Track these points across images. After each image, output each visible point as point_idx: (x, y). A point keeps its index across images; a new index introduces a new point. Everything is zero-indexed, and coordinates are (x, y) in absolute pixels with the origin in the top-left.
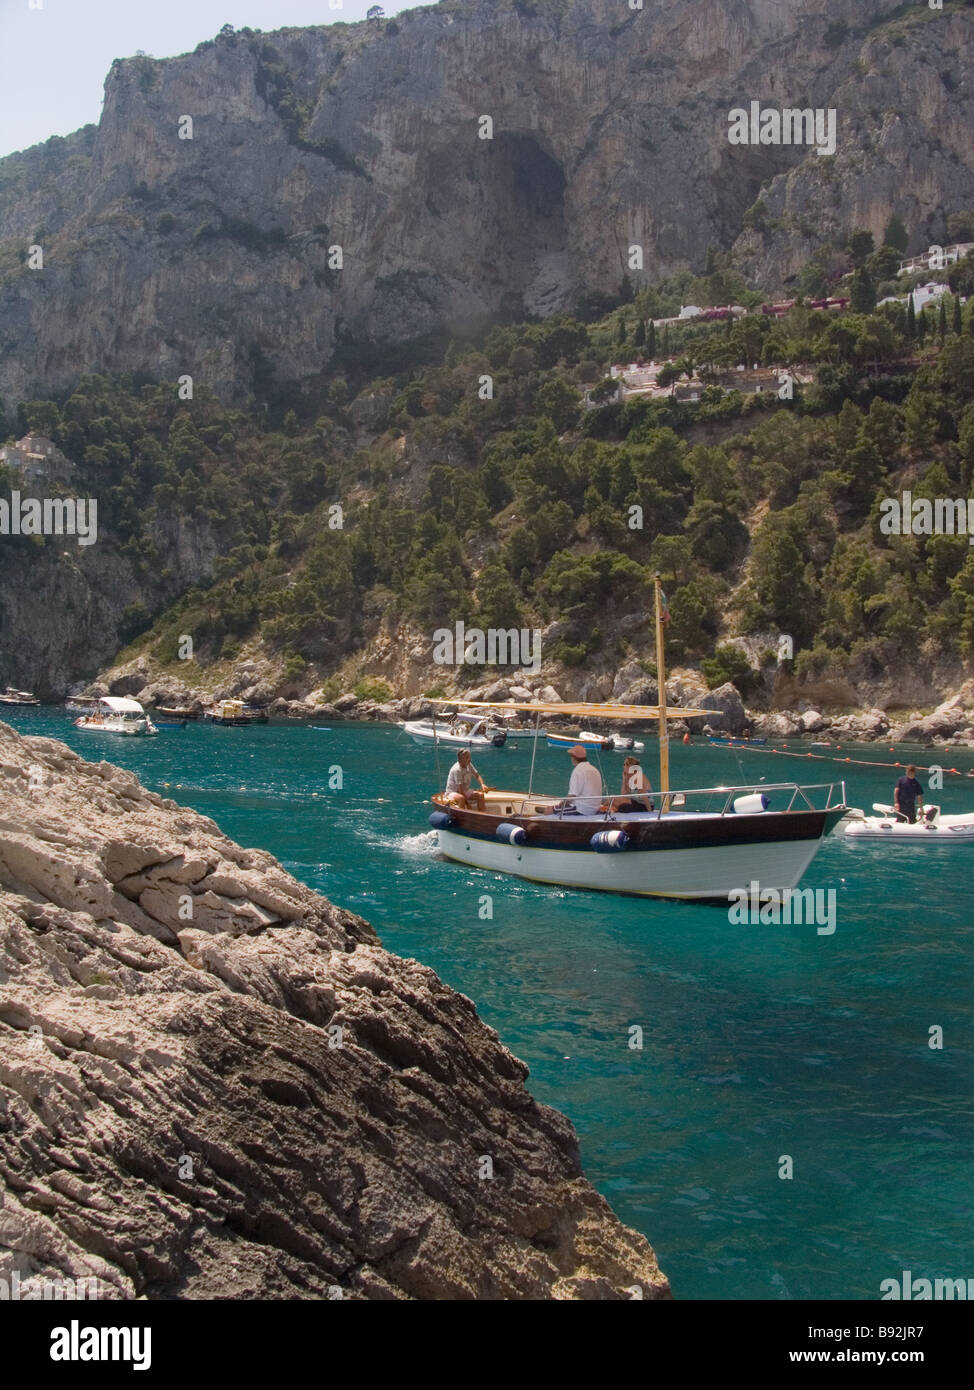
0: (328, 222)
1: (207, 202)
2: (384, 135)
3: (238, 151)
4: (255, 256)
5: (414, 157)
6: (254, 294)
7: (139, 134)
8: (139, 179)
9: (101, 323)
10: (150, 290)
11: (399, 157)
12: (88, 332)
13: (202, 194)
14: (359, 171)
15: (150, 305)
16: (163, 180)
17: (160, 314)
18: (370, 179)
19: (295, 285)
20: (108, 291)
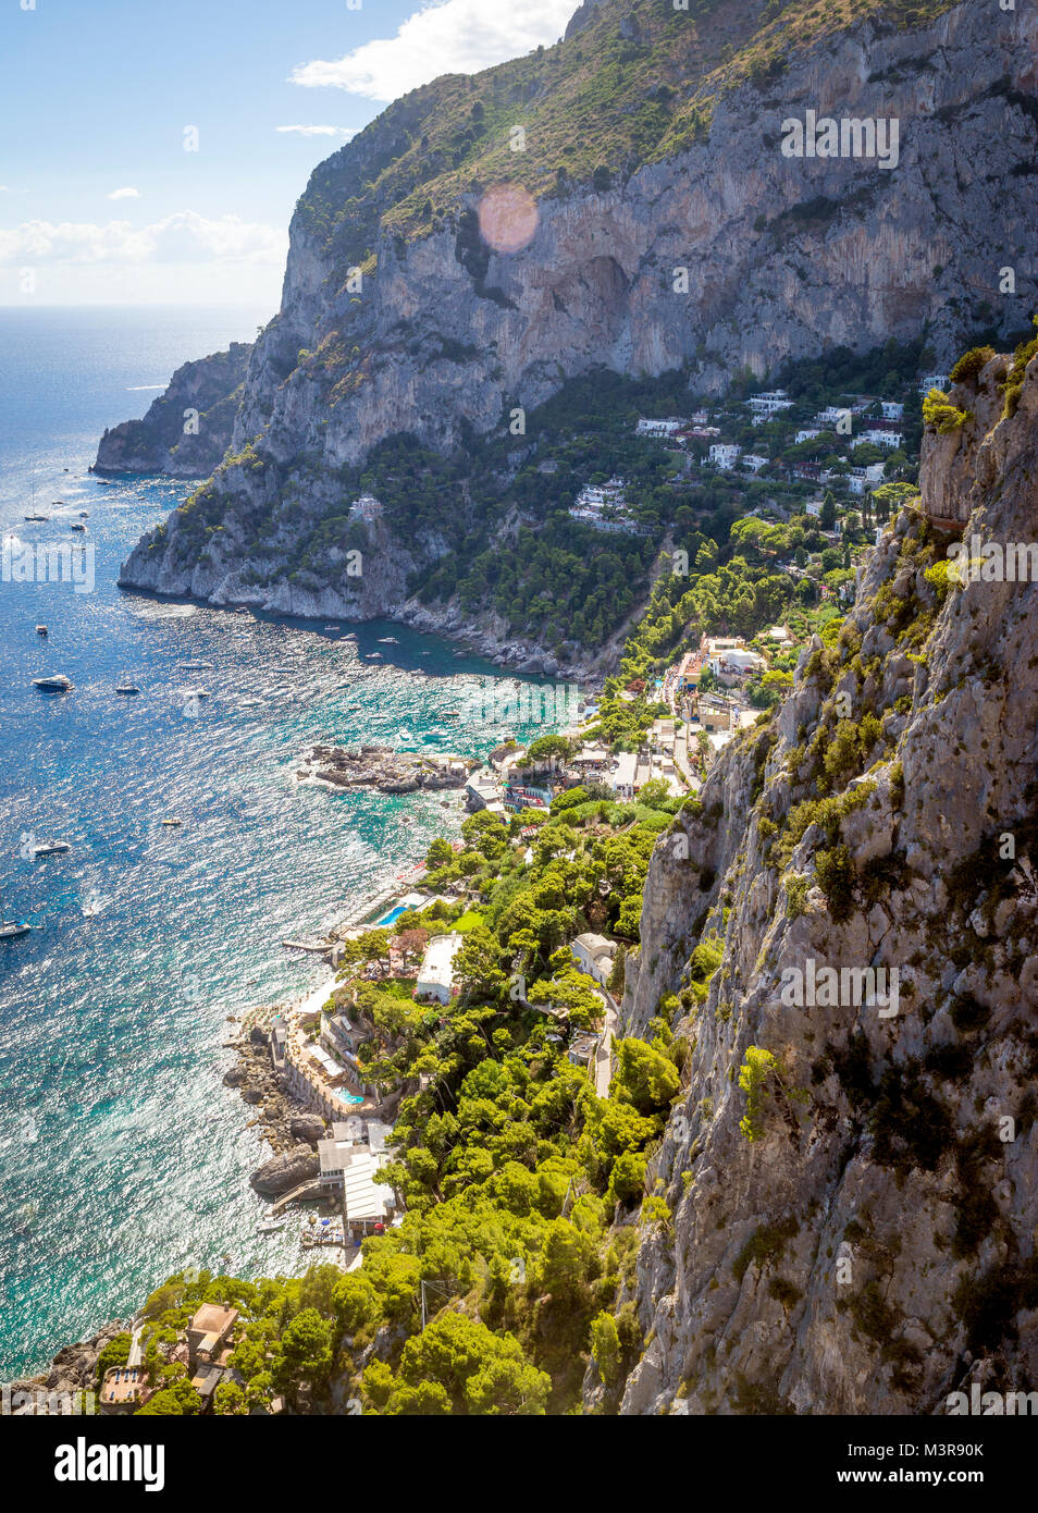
0: (496, 339)
1: (435, 333)
2: (524, 282)
3: (449, 297)
4: (460, 368)
5: (541, 292)
6: (461, 389)
7: (399, 287)
8: (400, 314)
9: (389, 407)
10: (411, 386)
11: (533, 293)
12: (383, 412)
13: (431, 327)
14: (512, 305)
15: (412, 395)
16: (413, 314)
17: (417, 400)
18: (518, 309)
19: (481, 380)
20: (391, 389)
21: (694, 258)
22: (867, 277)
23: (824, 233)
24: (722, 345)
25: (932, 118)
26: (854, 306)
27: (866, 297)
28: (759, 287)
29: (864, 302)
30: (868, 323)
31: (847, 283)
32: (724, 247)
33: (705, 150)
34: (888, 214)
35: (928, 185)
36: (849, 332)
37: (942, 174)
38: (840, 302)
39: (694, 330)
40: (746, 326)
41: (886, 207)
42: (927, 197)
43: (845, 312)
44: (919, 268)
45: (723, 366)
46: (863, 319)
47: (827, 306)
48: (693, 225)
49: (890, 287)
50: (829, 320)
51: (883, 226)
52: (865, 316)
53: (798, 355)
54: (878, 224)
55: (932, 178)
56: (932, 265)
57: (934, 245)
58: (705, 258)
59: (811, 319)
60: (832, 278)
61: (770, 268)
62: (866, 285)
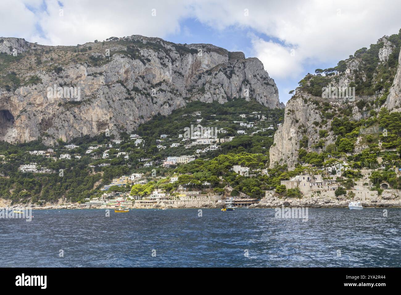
21: (39, 112)
22: (92, 119)
23: (80, 108)
24: (53, 133)
25: (105, 85)
26: (89, 125)
27: (92, 124)
28: (63, 119)
29: (91, 125)
30: (93, 130)
31: (87, 120)
32: (48, 110)
33: (42, 85)
34: (97, 104)
35: (106, 99)
36: (88, 131)
37: (109, 97)
38: (85, 124)
39: (39, 131)
40: (60, 128)
41: (97, 103)
42: (107, 102)
43: (87, 127)
44: (106, 117)
45: (54, 138)
46: (91, 129)
47: (82, 125)
48: (38, 103)
49: (98, 122)
50: (83, 128)
51: (96, 107)
52: (92, 128)
53: (75, 136)
54: (94, 107)
55: (107, 98)
56: (109, 117)
57: (109, 112)
58: (42, 112)
59: (77, 128)
60: (83, 118)
61: (66, 114)
62: (92, 121)
